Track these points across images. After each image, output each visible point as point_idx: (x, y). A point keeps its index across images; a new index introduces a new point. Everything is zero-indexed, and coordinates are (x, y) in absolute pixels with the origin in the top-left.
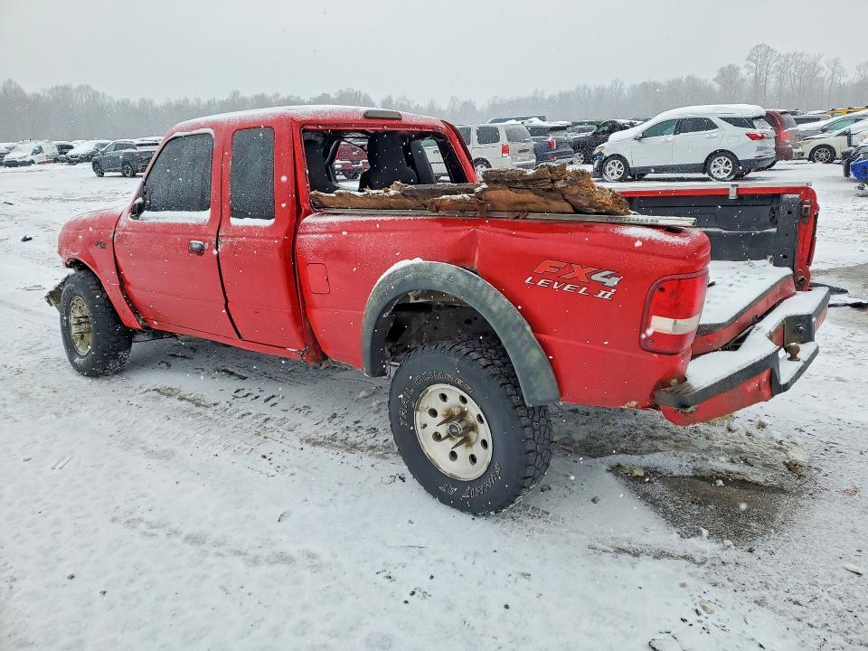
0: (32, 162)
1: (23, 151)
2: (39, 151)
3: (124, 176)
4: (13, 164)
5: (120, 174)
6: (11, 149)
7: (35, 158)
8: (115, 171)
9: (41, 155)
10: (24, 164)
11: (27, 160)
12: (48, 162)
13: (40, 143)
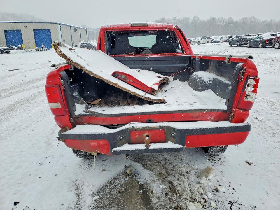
0: (219, 42)
1: (218, 39)
2: (222, 38)
3: (237, 46)
4: (214, 42)
5: (236, 46)
6: (215, 38)
7: (221, 41)
8: (235, 45)
9: (222, 40)
10: (217, 42)
11: (218, 41)
12: (224, 42)
13: (223, 36)
